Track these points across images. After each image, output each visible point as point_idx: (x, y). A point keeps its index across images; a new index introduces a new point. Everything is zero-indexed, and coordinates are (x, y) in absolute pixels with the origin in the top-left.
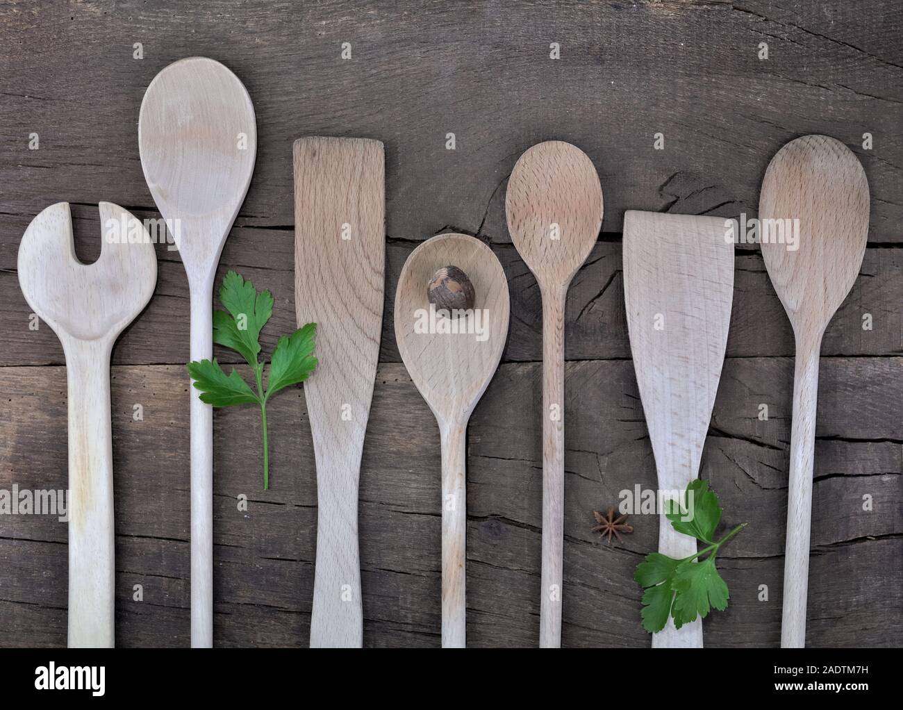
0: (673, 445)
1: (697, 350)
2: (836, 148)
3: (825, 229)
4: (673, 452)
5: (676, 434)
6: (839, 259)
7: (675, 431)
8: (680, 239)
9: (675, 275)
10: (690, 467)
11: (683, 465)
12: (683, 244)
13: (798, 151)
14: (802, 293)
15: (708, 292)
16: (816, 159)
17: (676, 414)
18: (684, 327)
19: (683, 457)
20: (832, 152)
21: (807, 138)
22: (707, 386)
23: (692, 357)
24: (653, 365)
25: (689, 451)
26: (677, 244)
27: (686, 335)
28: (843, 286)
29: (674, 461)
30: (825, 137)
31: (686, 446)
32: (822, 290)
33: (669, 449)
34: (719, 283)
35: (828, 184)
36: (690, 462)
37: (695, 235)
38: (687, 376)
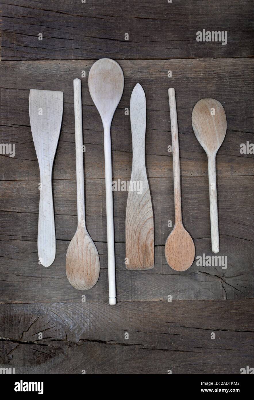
0: (44, 159)
1: (51, 130)
2: (78, 287)
3: (79, 261)
4: (44, 161)
5: (45, 156)
6: (74, 253)
7: (44, 155)
8: (47, 97)
9: (45, 108)
10: (49, 166)
11: (47, 165)
12: (47, 98)
13: (89, 285)
14: (85, 241)
15: (55, 113)
16: (84, 283)
17: (45, 149)
18: (47, 123)
19: (47, 163)
20: (79, 286)
21: (87, 289)
22: (54, 141)
23: (50, 132)
24: (38, 135)
25: (49, 161)
26: (45, 98)
27: (48, 126)
28: (72, 244)
29: (44, 164)
30: (81, 290)
31: (48, 160)
32: (79, 243)
33: (43, 160)
34: (58, 110)
35: (79, 276)
36: (49, 164)
37: (51, 96)
38: (48, 138)
